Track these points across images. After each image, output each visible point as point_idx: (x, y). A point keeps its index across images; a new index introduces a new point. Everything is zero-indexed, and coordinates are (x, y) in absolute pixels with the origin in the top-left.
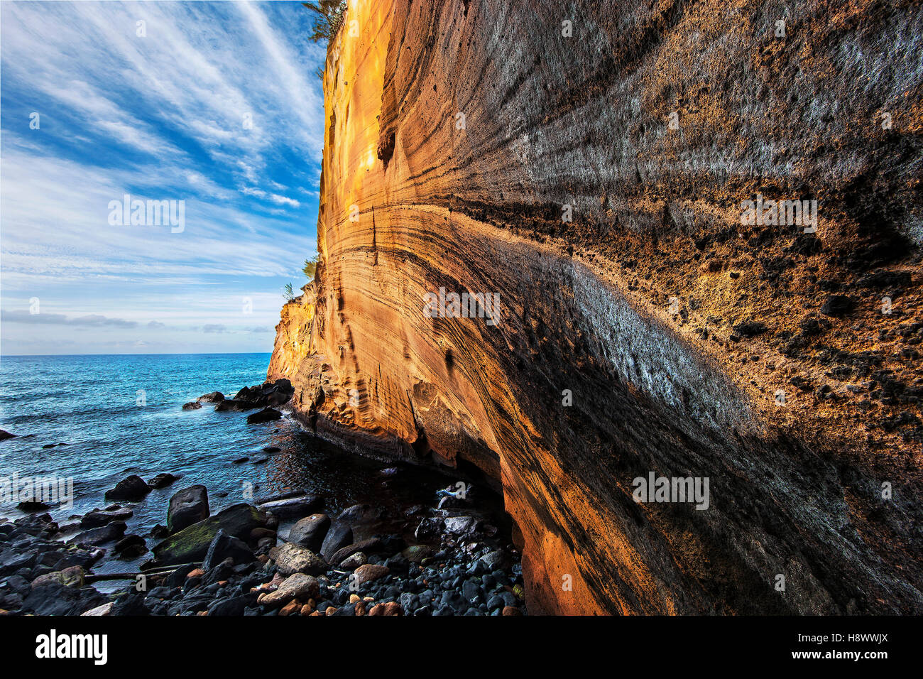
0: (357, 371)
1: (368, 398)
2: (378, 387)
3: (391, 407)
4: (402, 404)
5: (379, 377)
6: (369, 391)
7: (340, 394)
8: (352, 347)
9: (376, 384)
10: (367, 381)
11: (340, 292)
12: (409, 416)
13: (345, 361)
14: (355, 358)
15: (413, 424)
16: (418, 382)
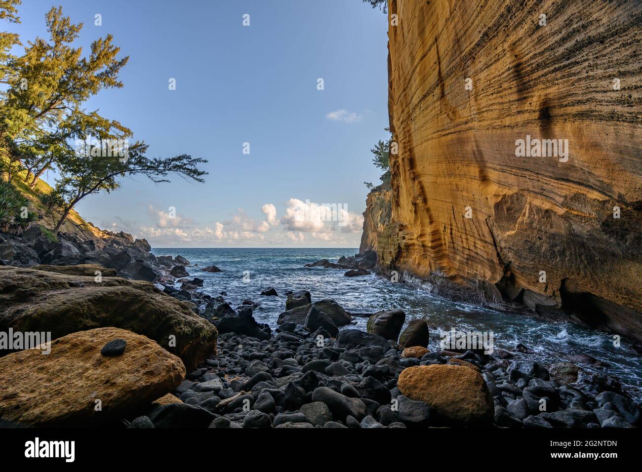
0: (431, 223)
1: (444, 247)
2: (454, 232)
3: (469, 249)
4: (481, 240)
5: (453, 221)
6: (444, 240)
7: (416, 247)
8: (425, 201)
9: (451, 229)
10: (442, 229)
11: (411, 152)
12: (490, 251)
13: (419, 215)
14: (428, 210)
15: (496, 260)
16: (500, 199)
